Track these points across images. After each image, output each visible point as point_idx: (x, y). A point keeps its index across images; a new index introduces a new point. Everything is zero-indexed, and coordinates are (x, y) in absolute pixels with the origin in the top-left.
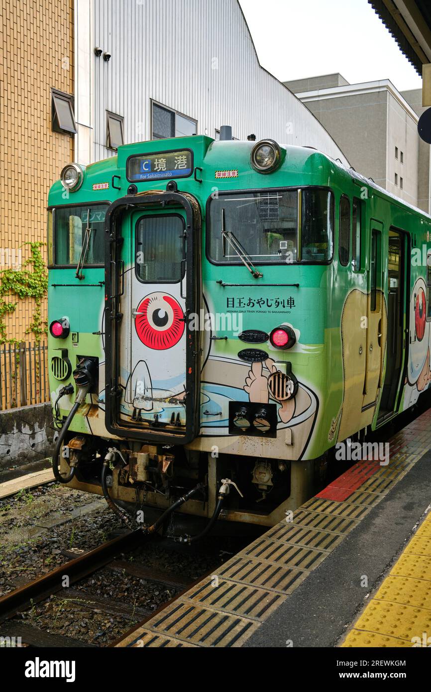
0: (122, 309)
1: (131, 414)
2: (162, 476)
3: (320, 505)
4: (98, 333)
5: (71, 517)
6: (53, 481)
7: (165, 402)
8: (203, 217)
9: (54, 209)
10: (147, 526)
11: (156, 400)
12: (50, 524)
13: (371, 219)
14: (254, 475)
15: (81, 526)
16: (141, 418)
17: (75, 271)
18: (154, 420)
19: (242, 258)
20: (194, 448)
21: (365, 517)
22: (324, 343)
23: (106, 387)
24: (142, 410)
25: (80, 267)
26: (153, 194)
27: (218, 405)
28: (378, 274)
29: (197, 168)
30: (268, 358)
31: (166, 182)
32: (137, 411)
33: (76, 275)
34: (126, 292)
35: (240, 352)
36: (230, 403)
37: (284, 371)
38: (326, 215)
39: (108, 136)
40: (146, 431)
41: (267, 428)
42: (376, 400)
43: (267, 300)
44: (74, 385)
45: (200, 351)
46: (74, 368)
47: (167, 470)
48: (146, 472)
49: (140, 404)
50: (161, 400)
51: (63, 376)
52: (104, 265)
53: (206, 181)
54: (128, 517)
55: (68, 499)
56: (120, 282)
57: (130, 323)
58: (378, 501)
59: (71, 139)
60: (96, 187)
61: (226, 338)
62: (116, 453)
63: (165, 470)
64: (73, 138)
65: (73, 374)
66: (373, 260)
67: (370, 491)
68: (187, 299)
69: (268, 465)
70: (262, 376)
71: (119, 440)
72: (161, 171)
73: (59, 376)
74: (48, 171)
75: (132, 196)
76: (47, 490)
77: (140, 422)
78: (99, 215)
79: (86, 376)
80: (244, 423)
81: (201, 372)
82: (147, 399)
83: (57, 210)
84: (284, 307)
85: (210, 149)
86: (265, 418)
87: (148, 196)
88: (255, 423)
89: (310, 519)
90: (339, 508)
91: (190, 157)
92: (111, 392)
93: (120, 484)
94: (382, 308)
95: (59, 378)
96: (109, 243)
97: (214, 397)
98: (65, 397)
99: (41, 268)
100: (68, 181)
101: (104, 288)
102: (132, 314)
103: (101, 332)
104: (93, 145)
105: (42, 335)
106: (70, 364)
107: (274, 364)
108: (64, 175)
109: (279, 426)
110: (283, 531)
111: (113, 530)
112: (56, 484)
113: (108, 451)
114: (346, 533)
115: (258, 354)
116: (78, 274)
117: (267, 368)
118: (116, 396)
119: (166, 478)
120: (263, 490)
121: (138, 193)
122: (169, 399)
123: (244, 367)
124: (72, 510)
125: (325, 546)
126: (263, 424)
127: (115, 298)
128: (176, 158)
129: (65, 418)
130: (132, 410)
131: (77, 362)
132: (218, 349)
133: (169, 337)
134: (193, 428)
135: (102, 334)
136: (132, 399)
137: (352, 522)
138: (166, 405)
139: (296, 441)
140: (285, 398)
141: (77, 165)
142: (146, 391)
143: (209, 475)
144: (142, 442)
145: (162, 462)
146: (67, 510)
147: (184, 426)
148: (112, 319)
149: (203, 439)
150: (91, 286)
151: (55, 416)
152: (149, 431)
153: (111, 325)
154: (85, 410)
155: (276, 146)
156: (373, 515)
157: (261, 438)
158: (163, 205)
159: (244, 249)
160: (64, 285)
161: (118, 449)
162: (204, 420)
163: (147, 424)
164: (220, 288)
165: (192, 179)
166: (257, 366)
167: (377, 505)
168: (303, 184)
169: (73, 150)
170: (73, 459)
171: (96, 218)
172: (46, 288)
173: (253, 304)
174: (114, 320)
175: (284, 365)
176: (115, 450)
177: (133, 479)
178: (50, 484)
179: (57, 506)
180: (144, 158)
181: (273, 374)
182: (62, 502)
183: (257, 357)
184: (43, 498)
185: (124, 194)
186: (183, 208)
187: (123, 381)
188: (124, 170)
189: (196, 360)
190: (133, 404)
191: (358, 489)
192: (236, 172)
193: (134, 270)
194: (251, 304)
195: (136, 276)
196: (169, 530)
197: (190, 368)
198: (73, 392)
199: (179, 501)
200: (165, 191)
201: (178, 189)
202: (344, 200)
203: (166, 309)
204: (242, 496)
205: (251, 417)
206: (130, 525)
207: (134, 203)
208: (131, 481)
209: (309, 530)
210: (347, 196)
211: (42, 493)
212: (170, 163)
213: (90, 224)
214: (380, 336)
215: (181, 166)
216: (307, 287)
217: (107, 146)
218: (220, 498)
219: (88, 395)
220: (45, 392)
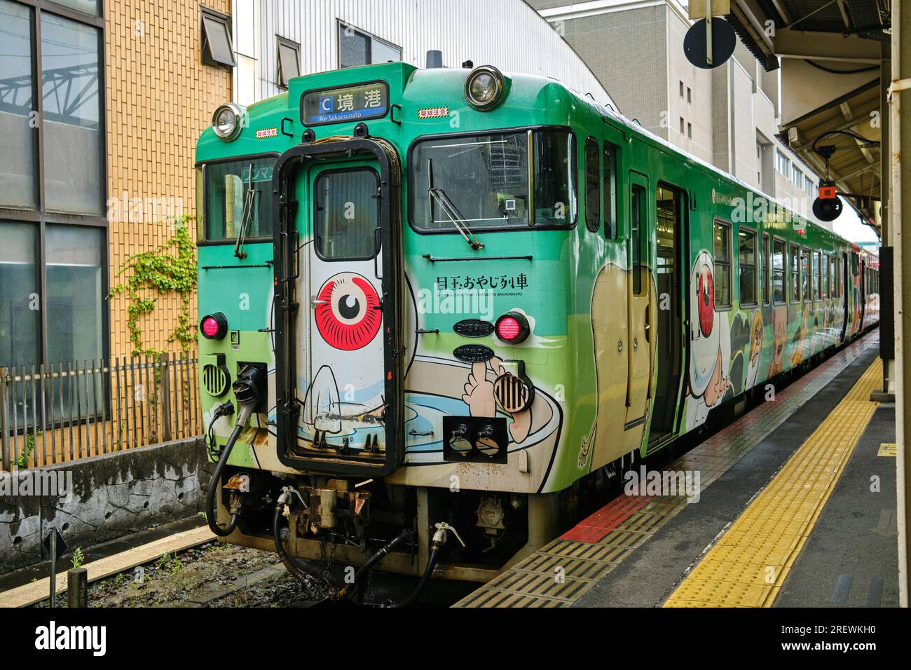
0: (298, 296)
1: (312, 439)
2: (355, 520)
3: (565, 548)
4: (267, 331)
5: (234, 588)
6: (209, 542)
7: (358, 421)
8: (403, 170)
9: (204, 165)
10: (336, 590)
11: (345, 418)
12: (205, 598)
13: (630, 170)
14: (479, 515)
15: (248, 600)
16: (326, 443)
17: (234, 248)
18: (343, 445)
19: (456, 224)
20: (397, 481)
21: (624, 560)
22: (567, 334)
23: (277, 401)
24: (327, 433)
25: (240, 243)
26: (336, 141)
27: (428, 421)
28: (642, 244)
29: (394, 105)
30: (494, 356)
31: (353, 126)
32: (321, 433)
33: (234, 253)
34: (302, 273)
35: (456, 350)
36: (445, 418)
37: (515, 373)
38: (567, 164)
39: (280, 70)
40: (332, 460)
41: (495, 451)
42: (645, 414)
43: (491, 278)
44: (234, 402)
45: (403, 350)
46: (234, 379)
47: (362, 511)
48: (334, 516)
49: (323, 425)
50: (351, 418)
51: (219, 391)
52: (272, 238)
53: (407, 122)
54: (311, 580)
55: (229, 565)
56: (295, 261)
57: (308, 315)
58: (643, 541)
59: (228, 74)
60: (260, 134)
61: (437, 332)
62: (293, 494)
63: (358, 510)
64: (231, 72)
65: (233, 387)
66: (635, 226)
67: (632, 530)
68: (384, 279)
69: (497, 502)
70: (486, 380)
71: (296, 475)
72: (347, 110)
73: (214, 390)
74: (197, 118)
75: (308, 144)
76: (200, 554)
77: (324, 450)
78: (264, 171)
79: (251, 388)
80: (463, 445)
81: (405, 378)
82: (333, 417)
83: (210, 167)
84: (513, 287)
85: (412, 80)
86: (491, 437)
87: (329, 143)
88: (478, 445)
89: (550, 565)
90: (589, 551)
91: (385, 90)
92: (284, 409)
93: (298, 535)
94: (650, 290)
95: (214, 394)
96: (278, 209)
97: (423, 412)
98: (223, 419)
99: (189, 250)
100: (222, 128)
101: (272, 269)
102: (311, 303)
103: (270, 329)
104: (258, 82)
105: (192, 344)
106: (229, 374)
107: (501, 363)
108: (217, 119)
109: (510, 447)
110: (513, 579)
111: (291, 602)
112: (213, 545)
113: (282, 492)
114: (596, 580)
115: (480, 352)
116: (237, 252)
117: (493, 370)
118: (291, 413)
119: (361, 522)
120: (491, 535)
121: (317, 140)
122: (362, 416)
123: (462, 369)
124: (236, 579)
125: (568, 594)
126: (489, 446)
127: (287, 282)
128: (367, 93)
129: (222, 447)
130: (313, 432)
131: (238, 371)
132: (427, 346)
133: (361, 333)
134: (395, 453)
135: (271, 331)
136: (314, 419)
137: (606, 566)
138: (359, 424)
139: (534, 467)
140: (518, 409)
141: (236, 106)
142: (331, 406)
143: (419, 518)
144: (326, 475)
145: (354, 502)
146: (228, 579)
147: (383, 452)
148: (284, 311)
149: (410, 469)
150: (255, 266)
151: (209, 446)
152: (337, 460)
153: (283, 318)
154: (250, 436)
155: (498, 74)
156: (636, 556)
157: (487, 464)
158: (350, 155)
159: (458, 211)
160: (219, 267)
161: (296, 488)
162: (410, 442)
163: (334, 451)
164: (428, 264)
165: (387, 120)
166: (479, 368)
167: (641, 546)
168: (534, 123)
169: (231, 89)
170: (235, 503)
171: (261, 176)
172: (196, 279)
173: (473, 284)
174: (286, 312)
175: (515, 364)
176: (292, 489)
177: (316, 526)
178: (204, 546)
179: (214, 574)
180: (323, 94)
181: (501, 377)
182: (221, 570)
183: (480, 356)
184: (195, 564)
185: (298, 142)
186: (376, 159)
187: (301, 394)
188: (296, 111)
189: (397, 361)
190: (314, 424)
191: (616, 528)
192: (446, 109)
193: (312, 243)
194: (470, 285)
195: (316, 252)
196: (366, 597)
197: (390, 373)
198: (234, 412)
199: (379, 553)
200: (351, 136)
201: (369, 134)
202: (591, 145)
203: (356, 295)
204: (464, 545)
205: (473, 438)
206: (313, 590)
207: (312, 153)
208: (314, 530)
209: (547, 577)
210: (594, 138)
211: (193, 559)
212: (359, 100)
213: (253, 185)
214: (648, 327)
215: (373, 104)
216: (543, 260)
217: (277, 84)
218: (434, 548)
219: (254, 415)
220: (196, 422)
